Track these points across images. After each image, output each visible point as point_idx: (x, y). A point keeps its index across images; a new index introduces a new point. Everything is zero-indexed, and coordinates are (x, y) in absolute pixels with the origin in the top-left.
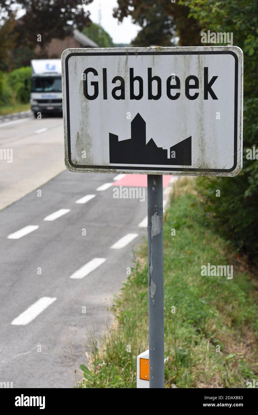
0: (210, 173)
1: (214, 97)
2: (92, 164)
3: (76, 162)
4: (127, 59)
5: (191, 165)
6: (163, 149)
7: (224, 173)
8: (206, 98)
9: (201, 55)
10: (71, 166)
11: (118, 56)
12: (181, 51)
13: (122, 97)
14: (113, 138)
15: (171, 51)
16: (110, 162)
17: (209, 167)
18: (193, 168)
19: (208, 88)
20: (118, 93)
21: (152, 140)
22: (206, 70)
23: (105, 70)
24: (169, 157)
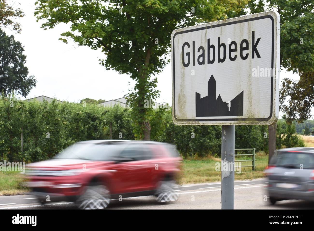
0: (255, 122)
1: (259, 56)
2: (186, 118)
3: (178, 117)
4: (206, 32)
5: (243, 115)
6: (226, 103)
7: (264, 121)
8: (253, 57)
9: (250, 22)
10: (175, 120)
11: (201, 31)
12: (238, 20)
13: (203, 63)
14: (198, 95)
15: (231, 21)
16: (197, 116)
17: (254, 116)
18: (244, 118)
19: (255, 49)
20: (201, 60)
21: (219, 96)
22: (253, 33)
23: (194, 42)
24: (229, 110)
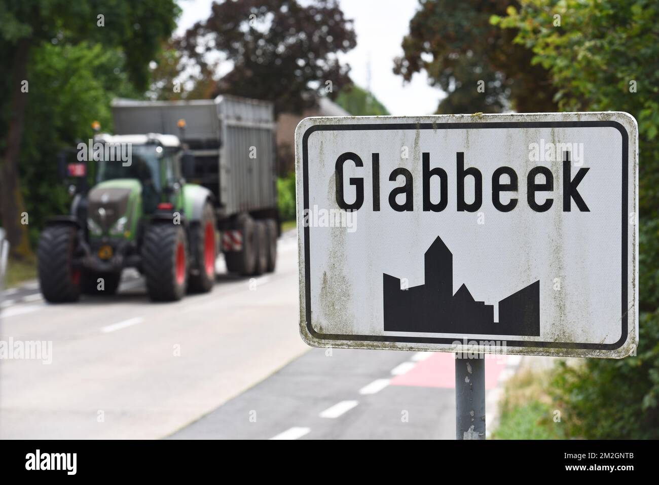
0: (577, 350)
1: (583, 207)
2: (352, 331)
3: (321, 328)
4: (418, 136)
5: (538, 335)
6: (485, 304)
7: (603, 351)
8: (567, 208)
9: (556, 129)
10: (310, 335)
11: (400, 131)
12: (520, 121)
13: (409, 206)
14: (391, 283)
15: (499, 121)
16: (386, 329)
17: (573, 339)
18: (542, 340)
19: (571, 190)
20: (401, 199)
21: (464, 287)
23: (376, 157)
24: (496, 319)
